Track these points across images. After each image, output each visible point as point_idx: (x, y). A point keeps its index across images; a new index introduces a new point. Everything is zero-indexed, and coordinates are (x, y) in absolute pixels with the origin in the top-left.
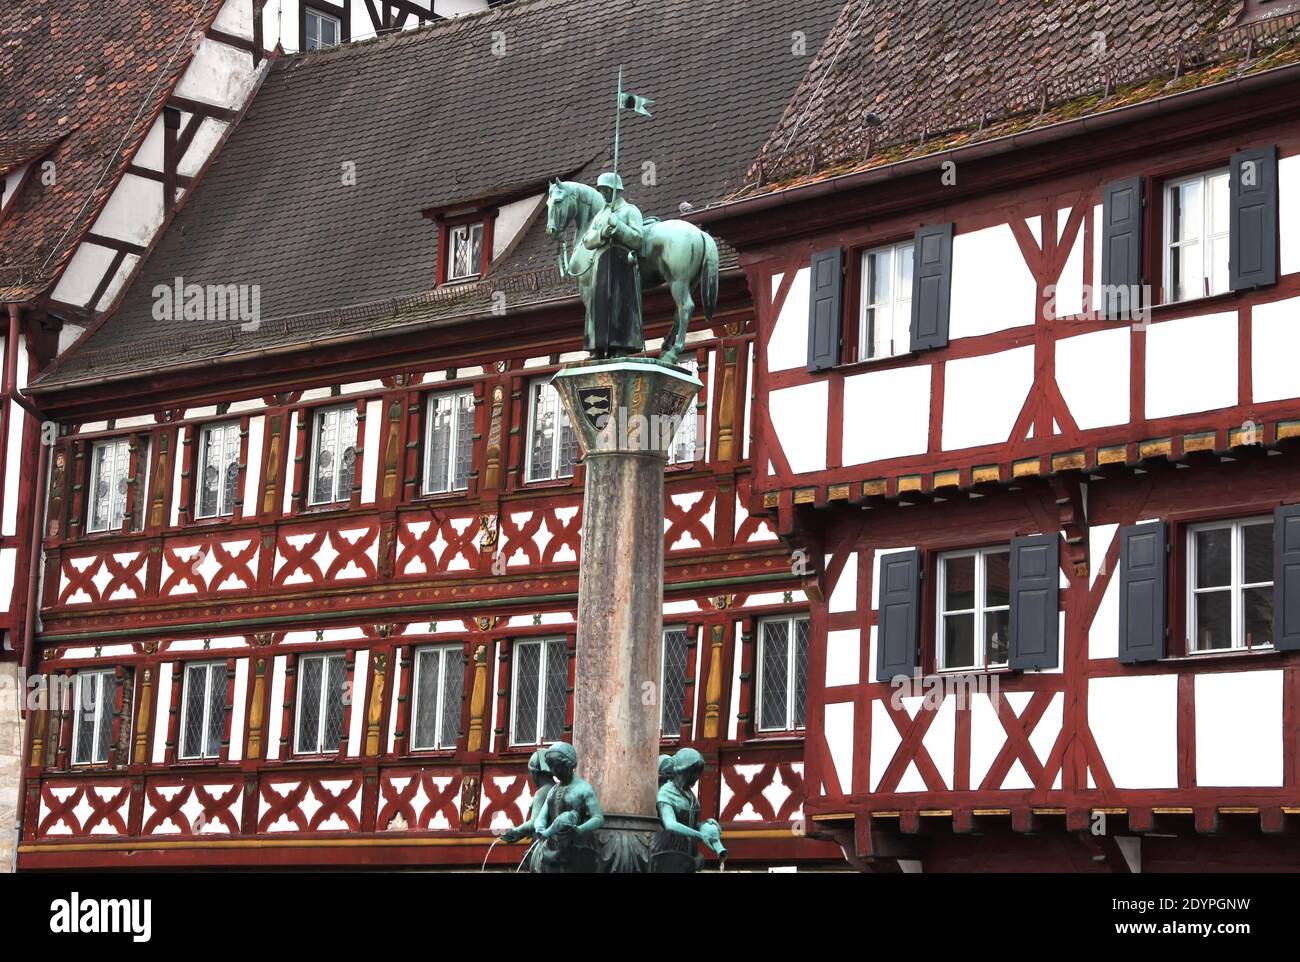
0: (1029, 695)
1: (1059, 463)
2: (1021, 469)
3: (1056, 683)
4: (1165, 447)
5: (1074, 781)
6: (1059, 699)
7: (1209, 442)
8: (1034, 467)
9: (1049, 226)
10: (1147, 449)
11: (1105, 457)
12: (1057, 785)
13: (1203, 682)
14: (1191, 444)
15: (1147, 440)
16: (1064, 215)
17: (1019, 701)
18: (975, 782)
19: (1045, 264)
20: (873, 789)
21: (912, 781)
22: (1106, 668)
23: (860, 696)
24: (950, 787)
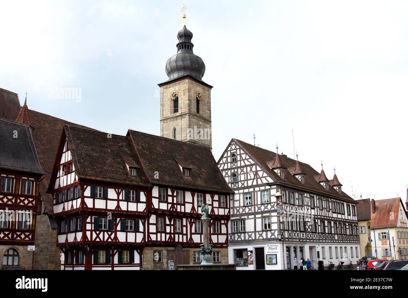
0: (111, 233)
1: (119, 212)
2: (115, 212)
3: (114, 232)
4: (130, 213)
5: (116, 241)
6: (114, 233)
7: (134, 214)
8: (117, 212)
9: (118, 191)
10: (128, 213)
11: (124, 213)
12: (114, 241)
13: (128, 233)
14: (132, 213)
15: (128, 212)
16: (120, 190)
17: (110, 233)
18: (105, 240)
19: (118, 194)
20: (93, 240)
21: (98, 240)
22: (119, 231)
23: (91, 231)
24: (102, 240)
